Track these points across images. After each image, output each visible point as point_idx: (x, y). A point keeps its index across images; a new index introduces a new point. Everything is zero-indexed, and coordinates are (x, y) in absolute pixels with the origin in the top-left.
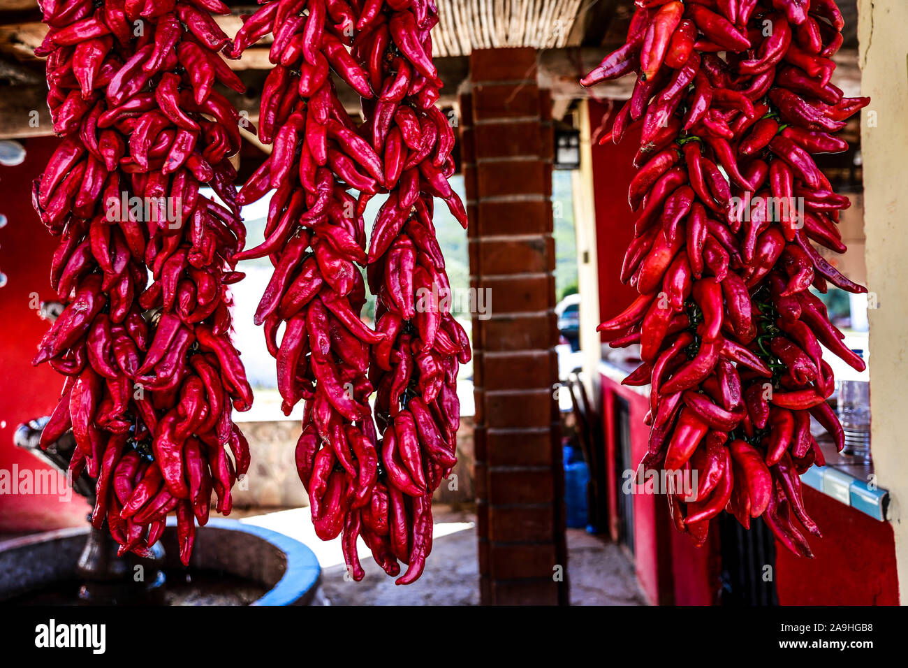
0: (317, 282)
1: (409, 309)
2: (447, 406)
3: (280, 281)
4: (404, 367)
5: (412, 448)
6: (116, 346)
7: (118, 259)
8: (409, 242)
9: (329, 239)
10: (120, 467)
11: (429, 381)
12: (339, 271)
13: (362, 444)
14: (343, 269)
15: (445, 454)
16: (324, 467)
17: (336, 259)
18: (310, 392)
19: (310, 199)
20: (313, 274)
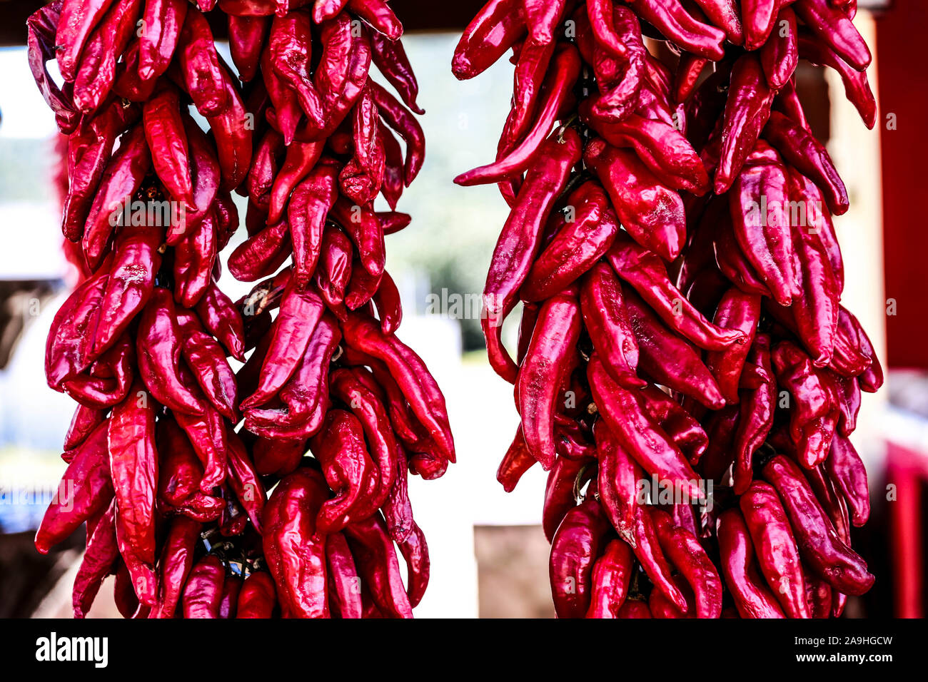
0: (607, 230)
1: (792, 284)
2: (842, 473)
3: (528, 228)
4: (764, 398)
5: (787, 554)
6: (191, 351)
7: (202, 183)
8: (771, 154)
9: (639, 147)
10: (193, 586)
11: (812, 425)
12: (655, 208)
13: (686, 546)
14: (662, 206)
15: (852, 568)
16: (615, 592)
17: (650, 186)
18: (581, 444)
19: (607, 68)
20: (600, 215)
